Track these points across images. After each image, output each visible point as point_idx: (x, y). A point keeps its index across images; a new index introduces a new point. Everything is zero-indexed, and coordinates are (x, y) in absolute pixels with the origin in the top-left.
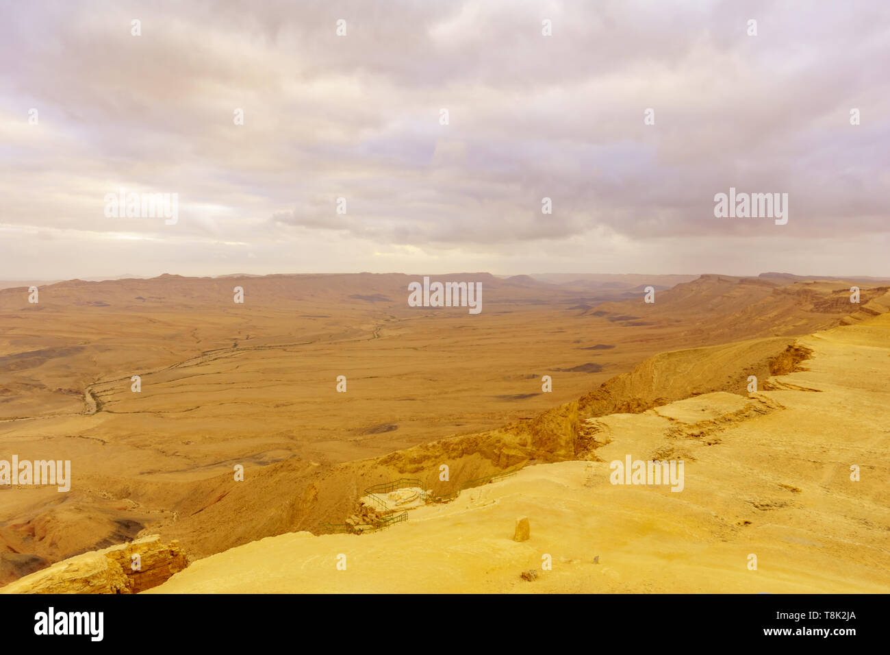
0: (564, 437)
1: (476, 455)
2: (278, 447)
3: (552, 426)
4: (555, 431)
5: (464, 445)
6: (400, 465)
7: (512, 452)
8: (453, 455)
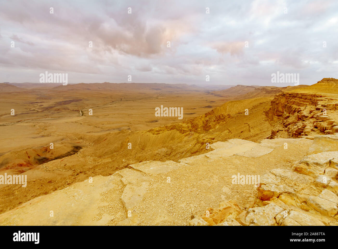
0: (200, 125)
1: (175, 130)
2: (126, 126)
3: (197, 122)
4: (198, 123)
5: (172, 127)
6: (153, 132)
7: (185, 129)
8: (168, 130)
